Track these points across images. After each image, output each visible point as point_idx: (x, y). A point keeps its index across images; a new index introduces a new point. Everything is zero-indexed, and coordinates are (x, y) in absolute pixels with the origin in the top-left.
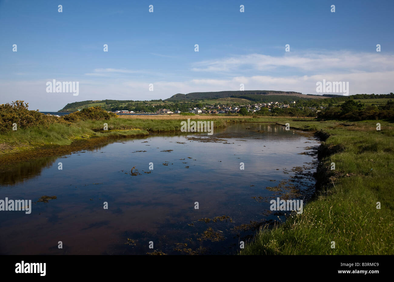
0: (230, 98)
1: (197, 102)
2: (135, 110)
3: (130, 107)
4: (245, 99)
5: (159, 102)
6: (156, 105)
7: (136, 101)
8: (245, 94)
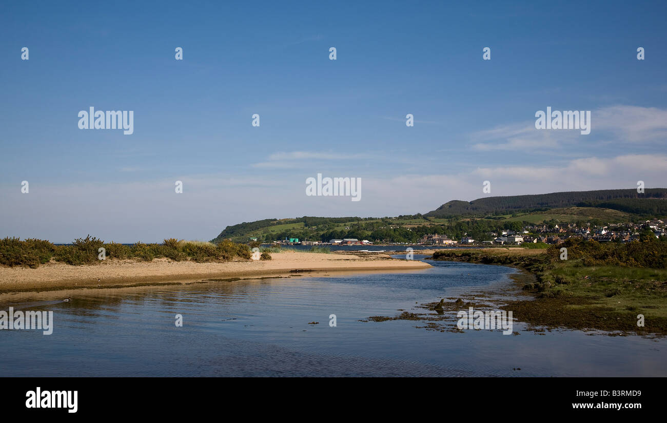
0: (575, 208)
1: (499, 218)
2: (372, 238)
3: (359, 232)
4: (613, 211)
5: (417, 220)
6: (416, 226)
7: (366, 219)
8: (610, 197)
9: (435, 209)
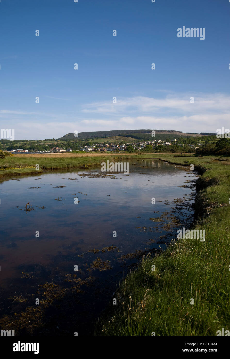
0: (117, 137)
1: (87, 141)
2: (30, 149)
3: (25, 146)
4: (131, 138)
5: (52, 141)
6: (49, 144)
7: (30, 141)
8: (131, 133)
9: (62, 137)
